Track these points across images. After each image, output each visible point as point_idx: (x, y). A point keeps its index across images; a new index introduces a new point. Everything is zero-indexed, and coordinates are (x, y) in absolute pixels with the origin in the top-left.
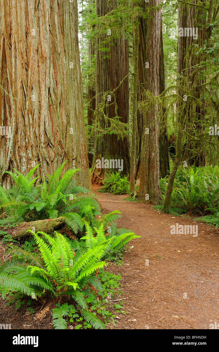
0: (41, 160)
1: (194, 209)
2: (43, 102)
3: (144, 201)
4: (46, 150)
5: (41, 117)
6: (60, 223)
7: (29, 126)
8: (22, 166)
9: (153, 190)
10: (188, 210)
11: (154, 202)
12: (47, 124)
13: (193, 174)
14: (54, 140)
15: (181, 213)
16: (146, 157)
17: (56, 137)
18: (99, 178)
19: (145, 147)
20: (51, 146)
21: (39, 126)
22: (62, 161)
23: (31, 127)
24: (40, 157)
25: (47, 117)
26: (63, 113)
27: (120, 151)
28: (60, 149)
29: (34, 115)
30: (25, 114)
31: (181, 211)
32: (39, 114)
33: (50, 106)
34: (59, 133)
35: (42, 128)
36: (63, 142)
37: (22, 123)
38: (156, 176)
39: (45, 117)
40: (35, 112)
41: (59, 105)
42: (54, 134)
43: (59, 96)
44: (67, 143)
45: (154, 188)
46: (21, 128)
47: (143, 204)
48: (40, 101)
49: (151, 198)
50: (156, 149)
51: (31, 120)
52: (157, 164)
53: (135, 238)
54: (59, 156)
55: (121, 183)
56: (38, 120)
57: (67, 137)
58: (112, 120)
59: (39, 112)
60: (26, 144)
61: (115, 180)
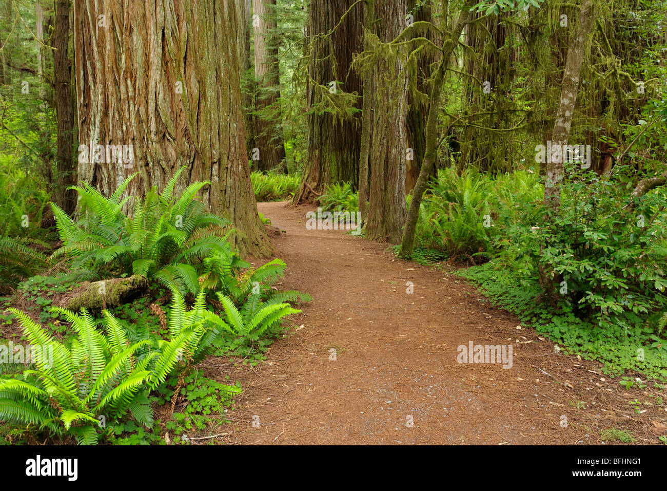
0: (151, 165)
1: (460, 252)
2: (152, 55)
3: (376, 237)
4: (161, 145)
5: (150, 84)
6: (131, 287)
7: (127, 102)
8: (118, 175)
9: (393, 216)
10: (450, 255)
11: (394, 239)
12: (161, 97)
13: (470, 187)
14: (176, 127)
15: (437, 259)
16: (380, 156)
17: (178, 121)
18: (315, 194)
19: (379, 137)
20: (169, 138)
21: (147, 102)
22: (191, 165)
23: (131, 102)
24: (149, 159)
25: (161, 85)
26: (192, 76)
27: (352, 144)
28: (187, 145)
29: (135, 81)
30: (119, 79)
31: (437, 256)
32: (146, 78)
33: (166, 64)
34: (184, 114)
35: (152, 105)
36: (191, 131)
37: (115, 96)
38: (399, 192)
39: (156, 83)
40: (138, 76)
41: (182, 60)
42: (175, 116)
43: (183, 44)
44: (201, 132)
45: (395, 212)
46: (113, 105)
47: (375, 242)
48: (147, 54)
49: (388, 231)
50: (399, 141)
51: (131, 89)
52: (401, 169)
53: (289, 313)
54: (185, 158)
55: (350, 203)
56: (144, 90)
57: (200, 121)
58: (323, 88)
59: (145, 75)
60: (123, 134)
61: (341, 197)
